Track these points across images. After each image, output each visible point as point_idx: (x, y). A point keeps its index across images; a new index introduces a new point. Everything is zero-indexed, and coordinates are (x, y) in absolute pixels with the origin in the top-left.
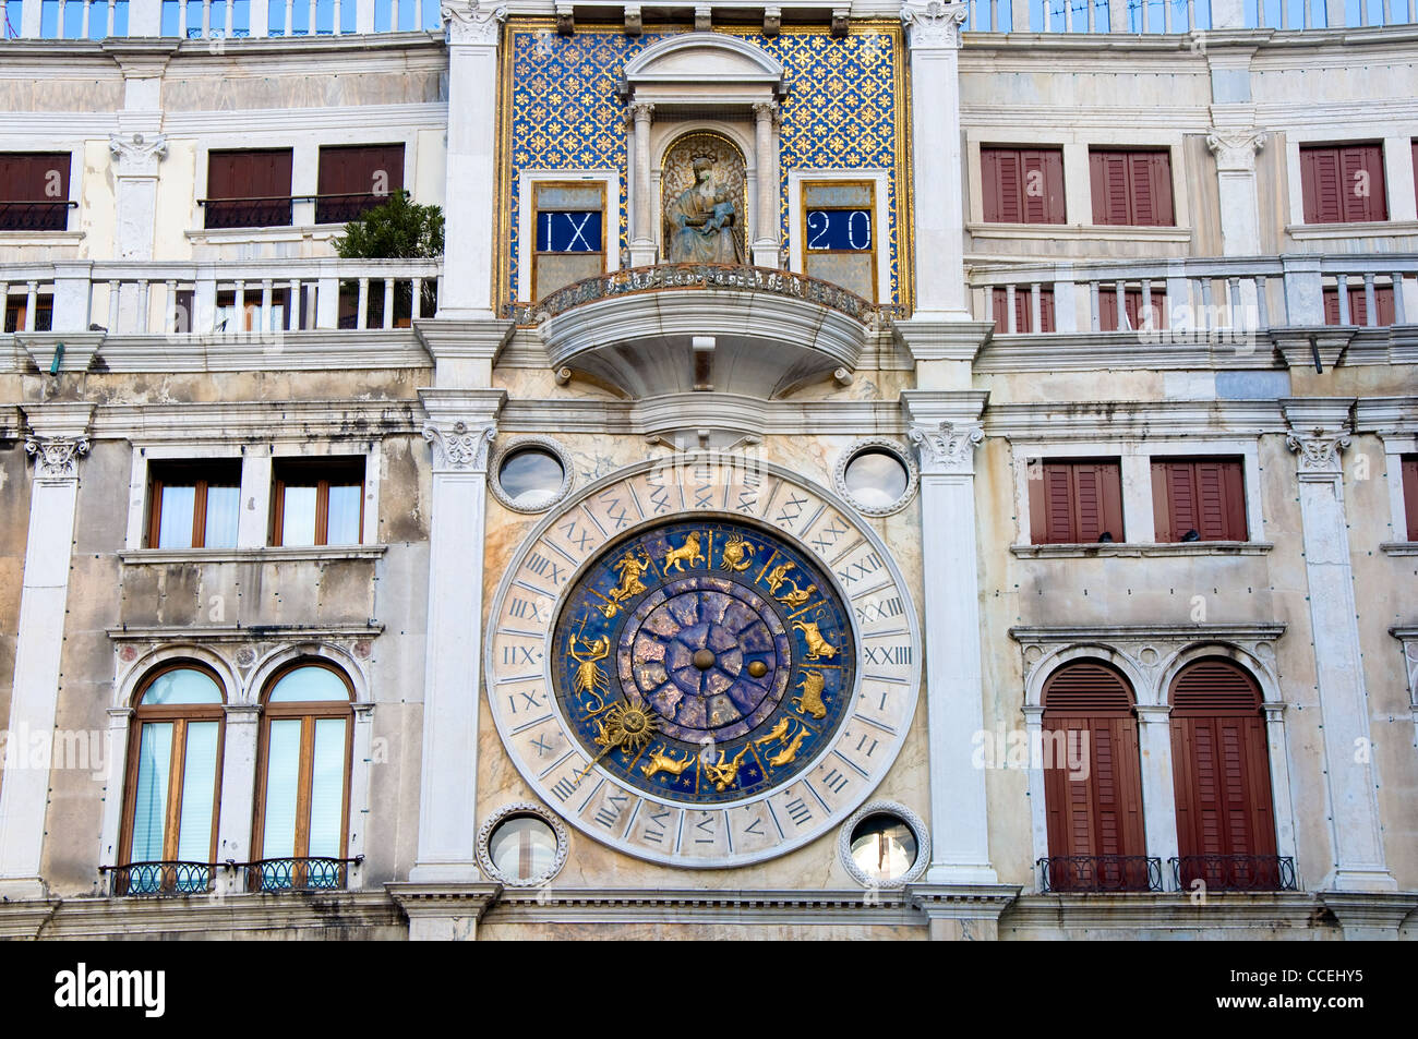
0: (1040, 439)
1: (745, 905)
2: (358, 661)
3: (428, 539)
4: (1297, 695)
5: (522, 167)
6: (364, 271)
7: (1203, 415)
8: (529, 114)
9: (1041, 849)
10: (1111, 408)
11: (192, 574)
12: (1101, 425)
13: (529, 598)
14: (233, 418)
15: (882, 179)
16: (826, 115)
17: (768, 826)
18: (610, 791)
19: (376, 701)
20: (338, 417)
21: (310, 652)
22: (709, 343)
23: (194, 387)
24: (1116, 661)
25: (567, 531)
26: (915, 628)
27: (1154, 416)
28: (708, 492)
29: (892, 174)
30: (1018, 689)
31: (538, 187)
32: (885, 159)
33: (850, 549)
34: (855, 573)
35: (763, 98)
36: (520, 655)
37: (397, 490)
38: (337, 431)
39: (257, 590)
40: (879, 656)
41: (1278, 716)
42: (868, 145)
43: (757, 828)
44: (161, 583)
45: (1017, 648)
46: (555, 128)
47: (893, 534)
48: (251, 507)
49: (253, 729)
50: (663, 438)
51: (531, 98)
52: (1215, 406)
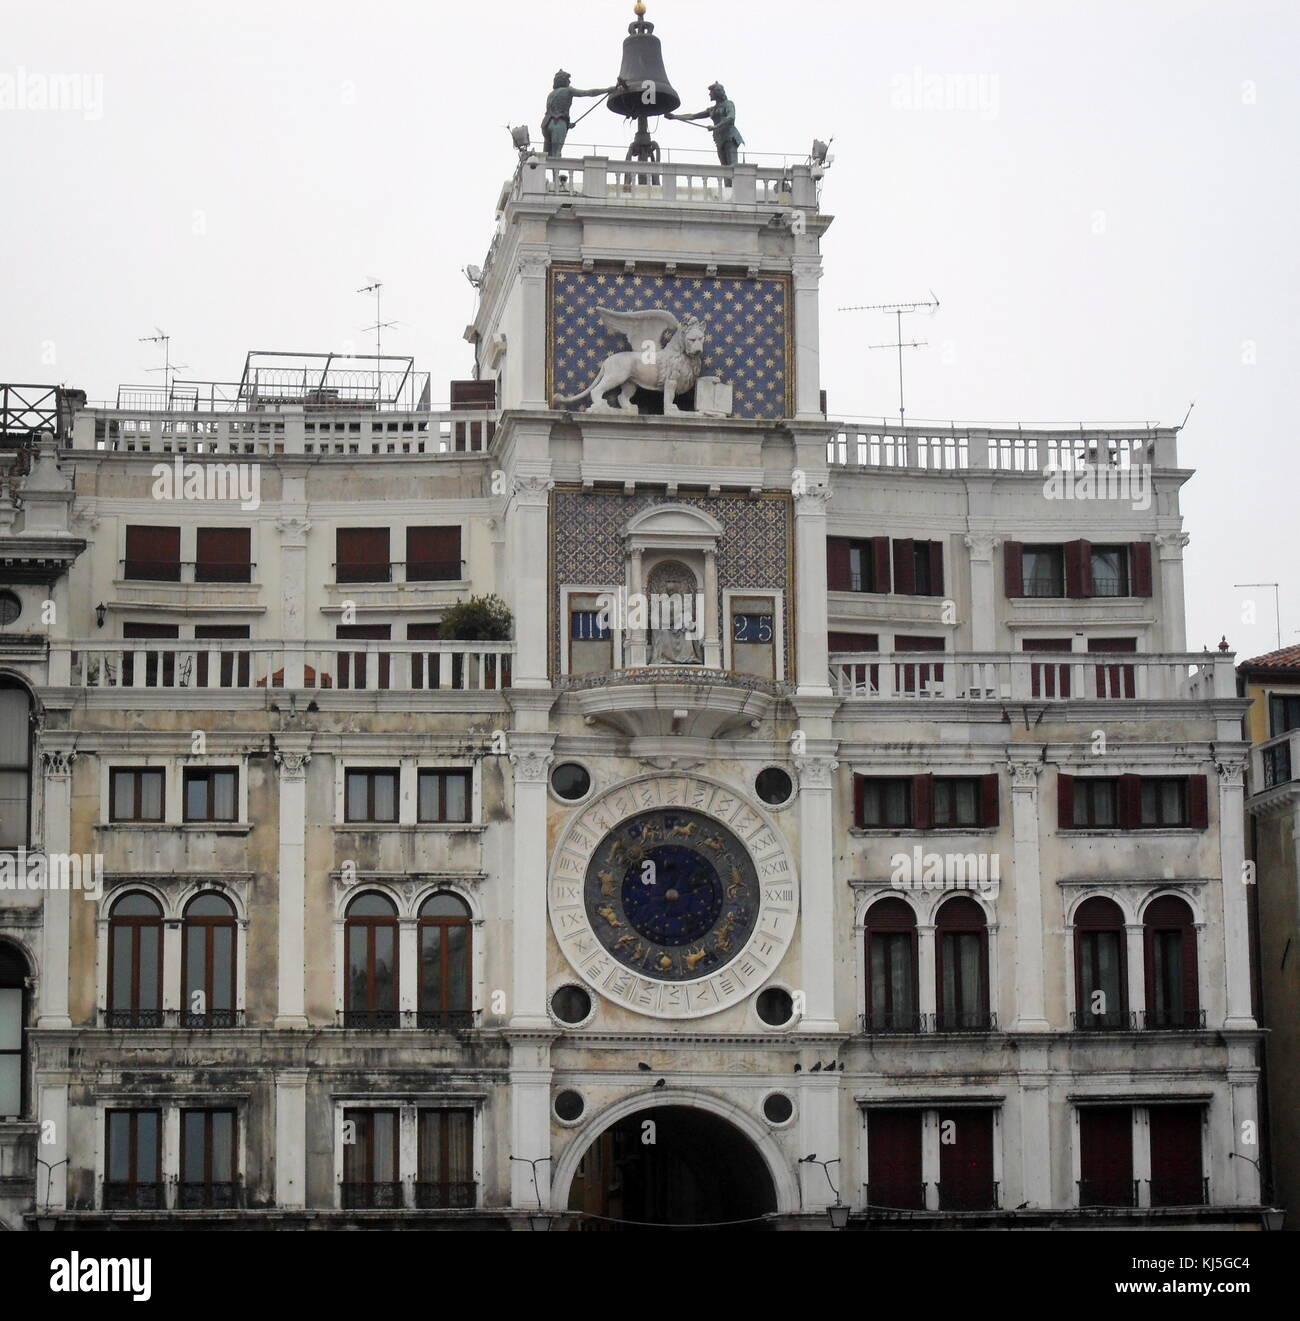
0: (869, 764)
1: (698, 1041)
2: (473, 893)
3: (514, 822)
4: (1005, 921)
5: (562, 582)
6: (466, 648)
7: (962, 751)
8: (565, 547)
9: (861, 1009)
10: (910, 746)
11: (373, 839)
12: (904, 756)
13: (572, 858)
14: (393, 743)
15: (779, 595)
16: (746, 553)
17: (710, 995)
18: (620, 974)
19: (486, 918)
20: (456, 743)
21: (445, 888)
22: (684, 713)
23: (369, 721)
24: (908, 900)
25: (592, 817)
26: (795, 879)
27: (934, 751)
28: (674, 794)
29: (784, 592)
30: (851, 915)
31: (571, 596)
32: (780, 581)
33: (758, 831)
34: (761, 845)
35: (710, 546)
36: (567, 893)
37: (492, 790)
38: (455, 752)
39: (413, 850)
40: (774, 895)
41: (994, 932)
42: (770, 572)
43: (703, 996)
44: (357, 844)
45: (852, 891)
46: (581, 557)
47: (783, 822)
48: (407, 798)
49: (415, 933)
50: (648, 762)
51: (567, 537)
52: (969, 746)
